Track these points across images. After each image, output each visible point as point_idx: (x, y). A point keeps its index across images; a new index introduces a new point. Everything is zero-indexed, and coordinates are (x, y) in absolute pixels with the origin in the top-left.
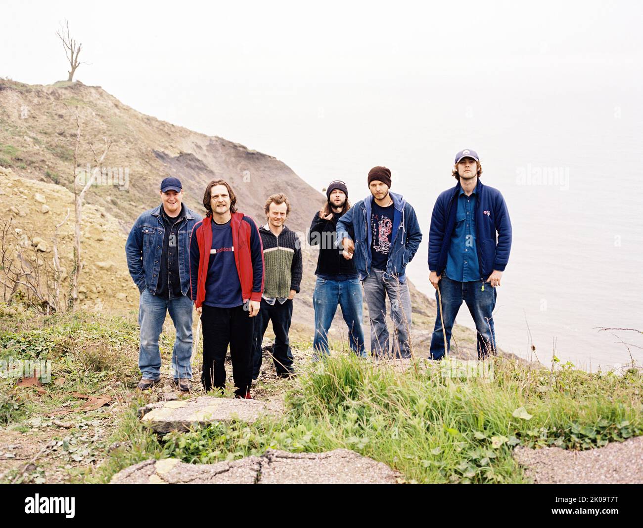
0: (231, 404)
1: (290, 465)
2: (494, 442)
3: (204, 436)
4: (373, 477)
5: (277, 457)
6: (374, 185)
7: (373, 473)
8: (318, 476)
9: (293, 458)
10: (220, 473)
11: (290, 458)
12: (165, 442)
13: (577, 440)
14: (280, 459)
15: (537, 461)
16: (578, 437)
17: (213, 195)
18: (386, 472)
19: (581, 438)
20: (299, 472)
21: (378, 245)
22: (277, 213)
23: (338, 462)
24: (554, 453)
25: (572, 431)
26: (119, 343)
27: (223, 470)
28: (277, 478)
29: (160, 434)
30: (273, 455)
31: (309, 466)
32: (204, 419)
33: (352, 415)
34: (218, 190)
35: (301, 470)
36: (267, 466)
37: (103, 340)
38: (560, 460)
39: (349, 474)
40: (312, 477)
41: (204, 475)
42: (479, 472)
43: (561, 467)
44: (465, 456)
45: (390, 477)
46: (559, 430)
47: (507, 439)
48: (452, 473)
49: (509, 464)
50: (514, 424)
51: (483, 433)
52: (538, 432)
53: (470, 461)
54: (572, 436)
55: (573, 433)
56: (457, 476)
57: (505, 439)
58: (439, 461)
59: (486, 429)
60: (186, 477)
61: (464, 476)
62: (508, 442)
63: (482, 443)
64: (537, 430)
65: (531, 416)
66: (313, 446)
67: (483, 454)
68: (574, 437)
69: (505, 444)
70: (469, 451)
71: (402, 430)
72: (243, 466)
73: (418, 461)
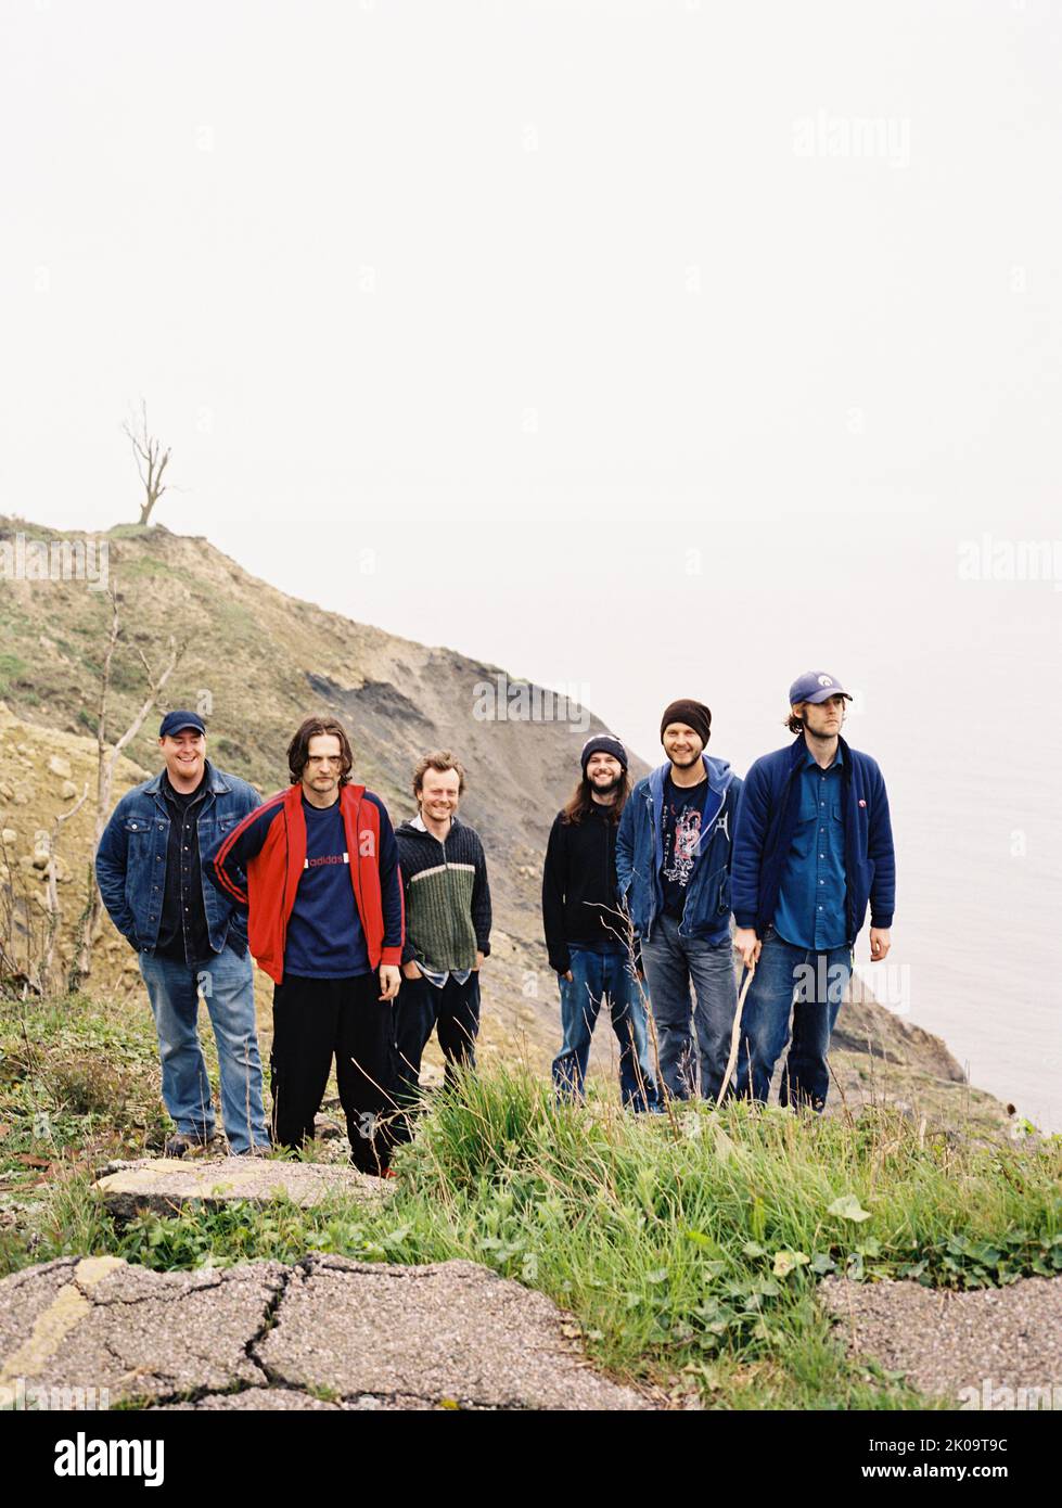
0: (288, 1172)
1: (348, 1284)
2: (777, 1263)
3: (210, 1229)
4: (514, 1319)
5: (324, 1266)
6: (674, 733)
7: (515, 1312)
8: (400, 1310)
9: (357, 1271)
10: (201, 1289)
11: (352, 1271)
12: (125, 1234)
13: (954, 1268)
14: (331, 1270)
15: (864, 1307)
16: (960, 1264)
17: (312, 753)
18: (545, 1311)
19: (966, 1265)
20: (363, 1299)
21: (673, 867)
22: (441, 791)
23: (449, 1286)
24: (904, 1293)
25: (948, 1249)
26: (140, 1060)
27: (208, 1283)
28: (314, 1307)
29: (121, 1219)
30: (317, 1262)
31: (387, 1289)
32: (213, 1193)
33: (505, 1197)
34: (324, 745)
35: (369, 1296)
36: (300, 1282)
37: (106, 1053)
38: (913, 1308)
39: (466, 1311)
40: (387, 1311)
41: (167, 1292)
42: (740, 1323)
43: (912, 1321)
44: (717, 1290)
45: (550, 1322)
46: (923, 1246)
47: (807, 1260)
48: (682, 1323)
49: (801, 1310)
50: (831, 1230)
51: (761, 1244)
52: (879, 1248)
53: (725, 1301)
54: (946, 1259)
55: (948, 1254)
56: (690, 1328)
57: (801, 1258)
58: (660, 1297)
59: (768, 1237)
60: (131, 1293)
61: (707, 1329)
62: (808, 1264)
63: (756, 1265)
64: (878, 1244)
65: (867, 1215)
66: (407, 1251)
67: (753, 1289)
68: (948, 1262)
69: (799, 1269)
70: (727, 1280)
71: (598, 1230)
72: (251, 1278)
73: (615, 1294)
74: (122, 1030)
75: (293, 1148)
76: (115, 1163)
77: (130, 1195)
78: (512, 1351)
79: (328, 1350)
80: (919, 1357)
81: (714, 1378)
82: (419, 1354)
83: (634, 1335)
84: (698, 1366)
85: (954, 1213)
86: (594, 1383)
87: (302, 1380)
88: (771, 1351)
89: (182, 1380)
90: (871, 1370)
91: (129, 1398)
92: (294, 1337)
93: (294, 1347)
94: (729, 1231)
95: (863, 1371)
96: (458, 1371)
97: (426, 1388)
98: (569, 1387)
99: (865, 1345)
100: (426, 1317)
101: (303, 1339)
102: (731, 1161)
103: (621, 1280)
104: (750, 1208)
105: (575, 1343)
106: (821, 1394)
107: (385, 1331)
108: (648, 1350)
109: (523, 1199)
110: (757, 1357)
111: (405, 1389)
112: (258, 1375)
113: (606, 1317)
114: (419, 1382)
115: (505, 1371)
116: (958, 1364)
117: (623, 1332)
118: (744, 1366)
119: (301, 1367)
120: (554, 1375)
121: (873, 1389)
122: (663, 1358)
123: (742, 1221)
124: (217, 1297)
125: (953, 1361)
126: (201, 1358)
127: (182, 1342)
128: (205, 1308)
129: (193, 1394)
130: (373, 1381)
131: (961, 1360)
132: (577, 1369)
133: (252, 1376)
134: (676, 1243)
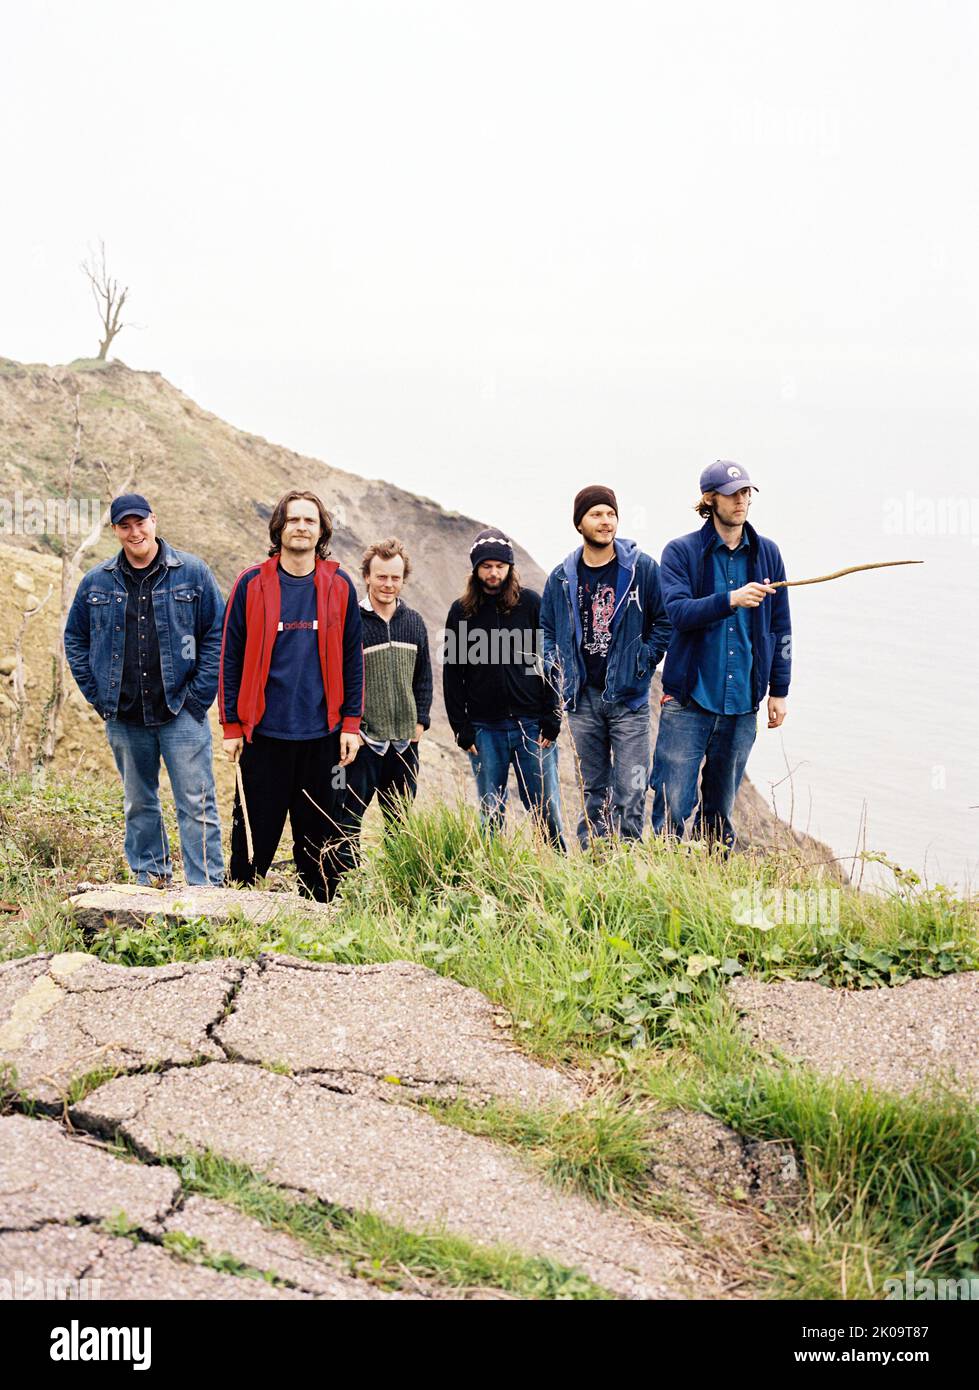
1: (300, 979)
2: (691, 965)
3: (170, 941)
4: (451, 1010)
5: (278, 964)
7: (452, 1004)
8: (347, 1002)
9: (307, 968)
10: (165, 980)
11: (303, 968)
12: (94, 942)
13: (851, 970)
14: (284, 967)
15: (768, 1003)
16: (856, 968)
17: (289, 515)
18: (479, 1005)
19: (861, 968)
20: (313, 992)
21: (592, 641)
22: (385, 577)
23: (391, 982)
24: (804, 992)
25: (846, 954)
26: (102, 824)
27: (172, 976)
28: (269, 997)
29: (90, 931)
30: (271, 960)
31: (335, 984)
32: (174, 909)
33: (443, 911)
35: (318, 990)
36: (255, 976)
37: (70, 817)
38: (812, 1005)
39: (407, 1003)
40: (335, 1002)
41: (134, 983)
42: (655, 1017)
43: (811, 1015)
44: (635, 989)
45: (483, 1013)
46: (822, 953)
47: (717, 962)
48: (603, 1016)
49: (713, 1005)
50: (740, 938)
51: (676, 949)
52: (783, 954)
53: (642, 998)
54: (843, 963)
55: (846, 959)
56: (611, 1021)
57: (713, 961)
58: (583, 994)
59: (683, 944)
60: (102, 984)
61: (626, 1021)
62: (719, 966)
63: (670, 968)
64: (782, 950)
66: (353, 953)
67: (669, 987)
68: (845, 966)
69: (710, 970)
70: (645, 981)
71: (529, 940)
72: (209, 978)
73: (543, 990)
74: (85, 797)
75: (245, 883)
76: (83, 886)
77: (98, 910)
78: (449, 1037)
79: (281, 1033)
80: (817, 1046)
81: (631, 1061)
82: (364, 1038)
83: (560, 1025)
84: (618, 1051)
85: (852, 924)
86: (523, 1065)
87: (258, 1057)
88: (683, 1039)
89: (148, 1055)
90: (774, 1055)
91: (100, 1069)
92: (251, 1021)
93: (250, 1030)
94: (647, 940)
95: (767, 1056)
96: (400, 1053)
97: (371, 1065)
98: (501, 1067)
99: (768, 1034)
100: (371, 1008)
101: (259, 1023)
102: (649, 879)
103: (548, 979)
104: (666, 918)
105: (506, 1033)
106: (729, 1074)
107: (333, 1019)
108: (572, 1038)
109: (459, 914)
110: (671, 1046)
111: (352, 1067)
112: (218, 1052)
113: (534, 1011)
114: (364, 1061)
115: (443, 1052)
116: (852, 1050)
117: (550, 1022)
118: (659, 1052)
119: (257, 1046)
120: (487, 1057)
121: (774, 1069)
122: (585, 1045)
123: (659, 930)
124: (179, 987)
125: (848, 1048)
126: (166, 1037)
127: (148, 1023)
128: (169, 996)
129: (159, 1067)
130: (323, 1059)
131: (855, 1047)
132: (508, 1053)
133: (212, 1052)
134: (598, 948)
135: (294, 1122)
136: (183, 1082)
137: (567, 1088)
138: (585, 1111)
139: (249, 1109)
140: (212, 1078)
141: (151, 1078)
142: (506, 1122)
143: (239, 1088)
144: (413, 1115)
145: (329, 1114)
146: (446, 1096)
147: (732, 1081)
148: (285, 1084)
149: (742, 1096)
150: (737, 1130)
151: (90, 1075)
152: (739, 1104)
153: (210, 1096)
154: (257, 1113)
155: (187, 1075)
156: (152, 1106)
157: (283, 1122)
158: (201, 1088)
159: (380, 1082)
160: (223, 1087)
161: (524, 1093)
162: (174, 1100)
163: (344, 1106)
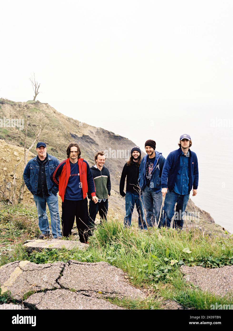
0: (66, 242)
1: (78, 267)
2: (171, 262)
3: (48, 255)
5: (73, 263)
6: (147, 148)
7: (114, 273)
8: (89, 272)
10: (46, 268)
11: (79, 264)
12: (30, 256)
13: (210, 263)
14: (74, 264)
15: (190, 272)
16: (211, 263)
17: (71, 151)
18: (121, 273)
19: (212, 263)
20: (81, 270)
21: (148, 176)
22: (101, 160)
23: (100, 267)
24: (199, 269)
25: (209, 259)
26: (34, 218)
27: (48, 266)
28: (71, 272)
29: (29, 253)
30: (71, 262)
31: (87, 268)
32: (49, 247)
33: (112, 248)
35: (83, 269)
36: (68, 266)
37: (26, 216)
38: (201, 272)
39: (104, 273)
40: (87, 273)
41: (39, 268)
42: (163, 275)
43: (200, 275)
44: (158, 268)
45: (122, 275)
46: (203, 259)
47: (178, 262)
48: (150, 275)
49: (176, 272)
50: (183, 255)
51: (168, 258)
52: (194, 259)
53: (160, 270)
54: (208, 261)
55: (209, 260)
56: (152, 276)
57: (177, 261)
58: (146, 270)
59: (169, 257)
60: (31, 268)
61: (156, 277)
62: (178, 263)
63: (167, 263)
64: (193, 258)
65: (191, 252)
66: (91, 260)
67: (166, 268)
68: (208, 262)
69: (176, 263)
70: (160, 266)
71: (133, 255)
72: (57, 265)
73: (136, 269)
74: (30, 211)
75: (67, 237)
76: (28, 240)
77: (31, 247)
78: (114, 281)
79: (74, 281)
80: (202, 283)
81: (157, 287)
82: (93, 282)
83: (140, 278)
84: (154, 284)
85: (210, 251)
86: (131, 288)
87: (68, 287)
88: (170, 281)
89: (42, 287)
90: (191, 285)
91: (31, 291)
92: (66, 278)
93: (66, 280)
94: (161, 255)
95: (190, 286)
96: (102, 285)
97: (95, 289)
98: (126, 289)
99: (190, 280)
100: (95, 274)
101: (68, 279)
102: (161, 240)
103: (137, 266)
104: (166, 250)
105: (127, 280)
106: (180, 291)
107: (86, 277)
108: (143, 281)
109: (116, 248)
110: (167, 283)
111: (90, 289)
112: (59, 286)
113: (134, 274)
114: (93, 288)
115: (112, 285)
116: (210, 284)
117: (138, 277)
118: (164, 284)
119: (68, 284)
120: (123, 286)
121: (192, 289)
122: (146, 283)
123: (164, 253)
124: (50, 269)
125: (209, 283)
126: (46, 283)
127: (42, 279)
128: (47, 272)
129: (45, 290)
130: (84, 287)
131: (211, 283)
132: (128, 285)
133: (57, 286)
134: (149, 258)
135: (77, 304)
136: (50, 294)
137: (142, 294)
138: (146, 300)
139: (66, 301)
140: (57, 293)
141: (43, 293)
142: (127, 303)
143: (64, 296)
144: (105, 302)
145: (85, 302)
146: (113, 297)
147: (181, 293)
148: (75, 294)
149: (184, 296)
150: (182, 305)
151: (28, 293)
152: (183, 299)
153: (57, 298)
154: (68, 302)
155: (51, 292)
156: (43, 301)
157: (74, 304)
158: (54, 296)
159: (97, 293)
160: (60, 295)
161: (131, 295)
162: (48, 299)
163: (89, 300)
